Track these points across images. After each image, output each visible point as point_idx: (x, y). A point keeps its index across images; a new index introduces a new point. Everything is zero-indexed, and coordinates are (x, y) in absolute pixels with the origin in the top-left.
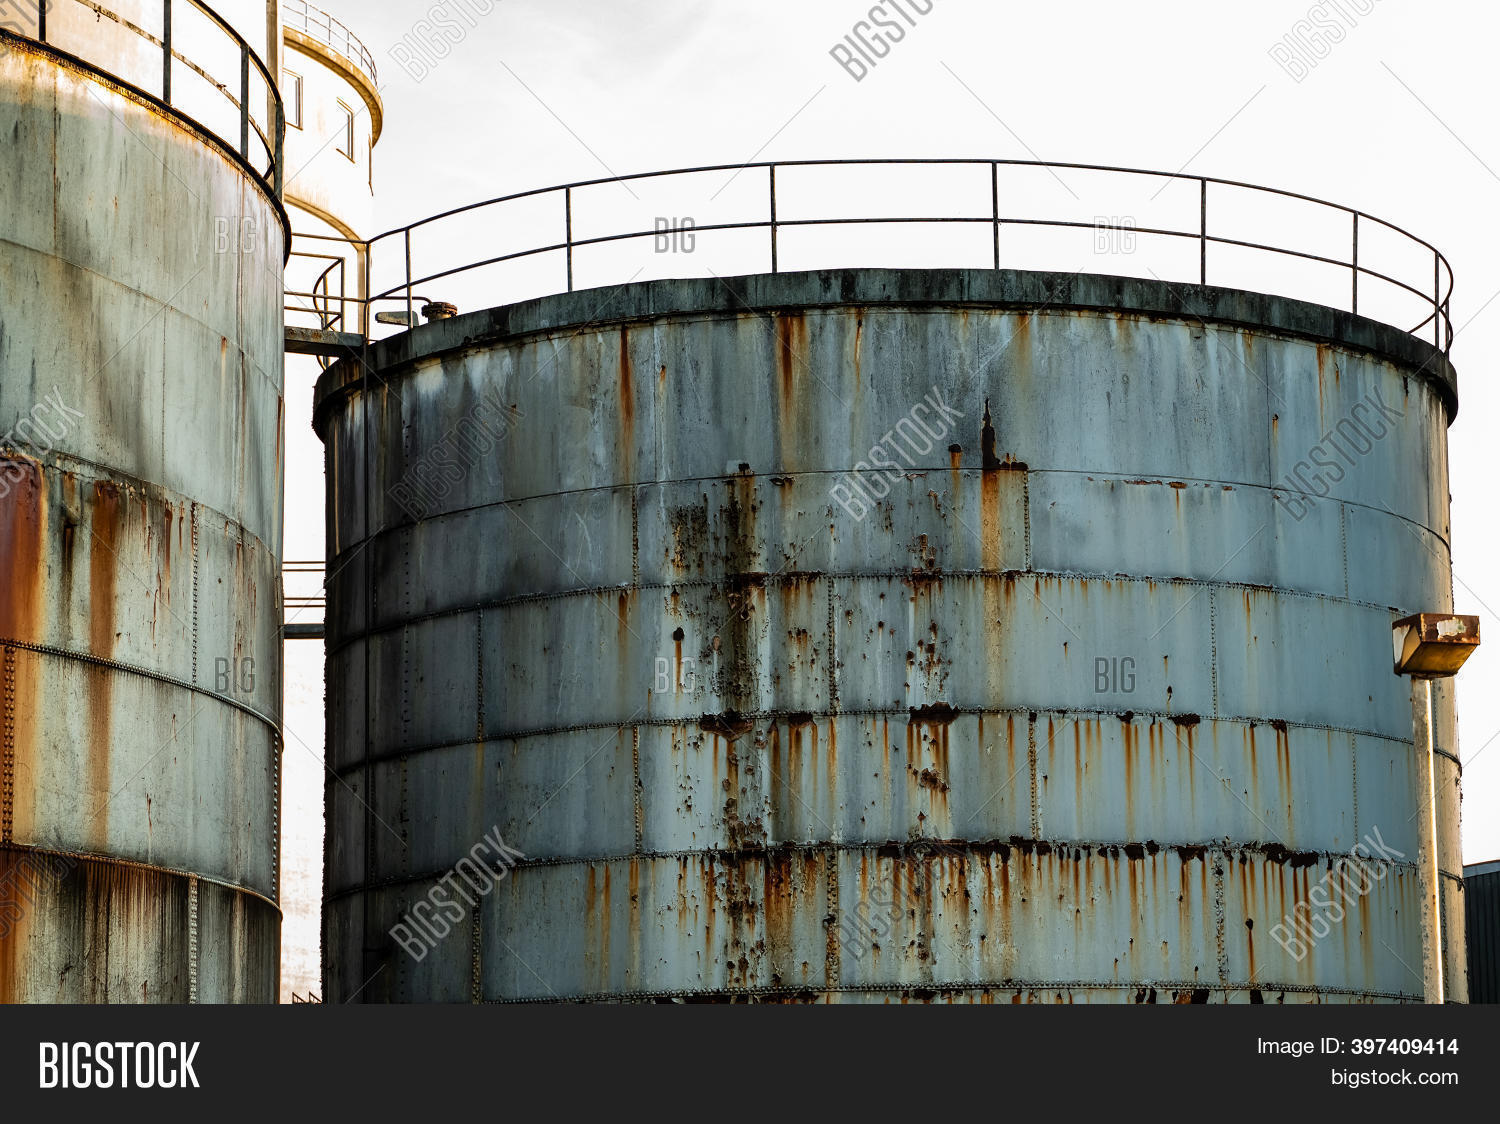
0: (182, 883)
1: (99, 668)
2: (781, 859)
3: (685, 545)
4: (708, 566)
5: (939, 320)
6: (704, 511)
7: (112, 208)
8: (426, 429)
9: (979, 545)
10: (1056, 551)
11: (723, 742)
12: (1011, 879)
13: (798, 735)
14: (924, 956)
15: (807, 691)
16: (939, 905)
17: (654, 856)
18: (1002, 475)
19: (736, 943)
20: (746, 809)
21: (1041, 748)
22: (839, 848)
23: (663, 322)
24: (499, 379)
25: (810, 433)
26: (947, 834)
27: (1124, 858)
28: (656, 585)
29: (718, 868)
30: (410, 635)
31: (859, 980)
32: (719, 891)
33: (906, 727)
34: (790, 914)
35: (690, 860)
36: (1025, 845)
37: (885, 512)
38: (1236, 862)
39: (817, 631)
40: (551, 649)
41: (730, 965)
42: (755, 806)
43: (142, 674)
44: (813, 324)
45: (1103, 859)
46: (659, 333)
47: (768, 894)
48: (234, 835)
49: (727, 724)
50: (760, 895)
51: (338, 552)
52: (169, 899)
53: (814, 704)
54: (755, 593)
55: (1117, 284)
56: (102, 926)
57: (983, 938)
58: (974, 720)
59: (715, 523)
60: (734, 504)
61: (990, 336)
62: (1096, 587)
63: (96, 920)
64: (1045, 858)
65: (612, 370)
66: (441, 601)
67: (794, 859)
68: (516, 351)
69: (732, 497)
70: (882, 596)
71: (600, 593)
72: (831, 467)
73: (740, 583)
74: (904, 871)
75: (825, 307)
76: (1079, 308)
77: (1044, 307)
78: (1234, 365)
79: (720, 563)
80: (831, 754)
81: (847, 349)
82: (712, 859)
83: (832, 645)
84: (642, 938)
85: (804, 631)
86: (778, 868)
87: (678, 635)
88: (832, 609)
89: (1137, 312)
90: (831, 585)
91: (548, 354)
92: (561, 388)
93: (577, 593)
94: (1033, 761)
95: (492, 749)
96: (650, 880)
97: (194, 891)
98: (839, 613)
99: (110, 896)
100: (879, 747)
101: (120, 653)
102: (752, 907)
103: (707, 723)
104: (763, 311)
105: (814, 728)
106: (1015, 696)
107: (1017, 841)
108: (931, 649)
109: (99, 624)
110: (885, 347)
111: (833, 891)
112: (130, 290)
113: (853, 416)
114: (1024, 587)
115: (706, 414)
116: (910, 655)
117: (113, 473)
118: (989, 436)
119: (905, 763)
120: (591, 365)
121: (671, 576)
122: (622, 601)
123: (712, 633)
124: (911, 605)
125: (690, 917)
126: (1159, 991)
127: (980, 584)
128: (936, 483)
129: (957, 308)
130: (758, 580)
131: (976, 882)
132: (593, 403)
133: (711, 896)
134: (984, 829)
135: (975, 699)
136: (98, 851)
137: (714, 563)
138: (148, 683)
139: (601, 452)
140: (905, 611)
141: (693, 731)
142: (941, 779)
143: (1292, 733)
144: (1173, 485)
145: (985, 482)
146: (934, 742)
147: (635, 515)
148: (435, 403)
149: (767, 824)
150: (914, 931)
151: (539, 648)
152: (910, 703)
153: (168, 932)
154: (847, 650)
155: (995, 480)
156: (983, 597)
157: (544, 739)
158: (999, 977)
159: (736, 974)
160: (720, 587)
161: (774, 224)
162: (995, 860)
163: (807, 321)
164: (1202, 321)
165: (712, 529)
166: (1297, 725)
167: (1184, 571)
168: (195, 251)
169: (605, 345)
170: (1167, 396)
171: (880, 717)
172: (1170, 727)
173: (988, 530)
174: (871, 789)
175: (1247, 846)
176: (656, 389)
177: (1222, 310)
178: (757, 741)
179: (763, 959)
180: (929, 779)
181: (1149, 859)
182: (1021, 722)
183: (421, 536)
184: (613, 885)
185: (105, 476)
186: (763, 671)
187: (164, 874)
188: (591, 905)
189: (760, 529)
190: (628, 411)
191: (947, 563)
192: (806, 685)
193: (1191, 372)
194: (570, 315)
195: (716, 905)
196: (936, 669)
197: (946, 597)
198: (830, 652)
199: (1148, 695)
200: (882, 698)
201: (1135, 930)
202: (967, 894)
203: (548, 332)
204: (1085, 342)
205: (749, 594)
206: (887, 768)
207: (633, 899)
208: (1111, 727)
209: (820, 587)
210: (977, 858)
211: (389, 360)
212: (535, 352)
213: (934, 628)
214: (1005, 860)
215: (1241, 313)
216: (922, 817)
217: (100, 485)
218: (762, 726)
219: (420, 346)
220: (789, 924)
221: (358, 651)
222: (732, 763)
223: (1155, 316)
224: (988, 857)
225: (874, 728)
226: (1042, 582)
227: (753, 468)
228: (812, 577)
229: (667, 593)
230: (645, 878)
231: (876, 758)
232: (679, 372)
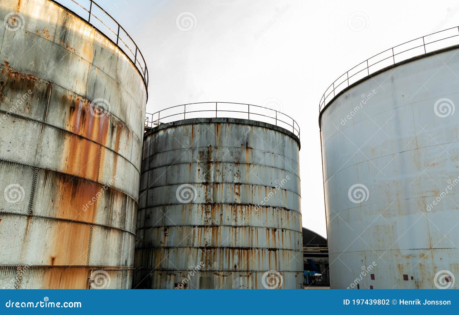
0: (126, 196)
1: (116, 154)
2: (214, 205)
3: (201, 157)
4: (204, 160)
5: (240, 126)
6: (204, 152)
7: (125, 77)
8: (160, 140)
9: (245, 159)
10: (256, 161)
11: (205, 186)
12: (249, 210)
13: (217, 186)
14: (236, 221)
15: (219, 179)
16: (238, 213)
17: (193, 204)
18: (249, 149)
19: (206, 218)
20: (208, 197)
21: (254, 191)
22: (223, 203)
23: (199, 124)
24: (172, 132)
25: (221, 141)
26: (239, 202)
27: (265, 208)
28: (196, 162)
29: (204, 206)
30: (155, 170)
31: (226, 224)
32: (204, 209)
33: (234, 186)
34: (215, 213)
35: (199, 204)
36: (251, 205)
37: (232, 153)
38: (280, 210)
39: (221, 170)
40: (178, 172)
41: (205, 221)
42: (210, 197)
43: (123, 157)
44: (222, 125)
45: (262, 208)
46: (198, 125)
47: (212, 210)
48: (134, 190)
49: (206, 184)
50: (210, 210)
51: (144, 159)
52: (124, 198)
53: (220, 181)
54: (211, 164)
55: (265, 124)
56: (113, 201)
57: (245, 219)
58: (244, 185)
59: (206, 153)
60: (209, 151)
61: (248, 129)
62: (262, 167)
63: (112, 199)
64: (254, 207)
65: (190, 131)
66: (161, 165)
67: (216, 205)
68: (175, 128)
69: (208, 150)
70: (231, 166)
71: (187, 163)
72: (223, 146)
73: (209, 162)
74: (233, 208)
75: (224, 123)
76: (260, 126)
77: (256, 126)
78: (280, 138)
79: (206, 160)
80: (222, 189)
81: (227, 129)
82: (203, 204)
83: (223, 172)
84: (191, 216)
85: (219, 170)
86: (214, 206)
87: (199, 170)
88: (223, 167)
89: (268, 128)
90: (223, 164)
91: (180, 129)
92: (182, 133)
93: (183, 163)
94: (252, 192)
95: (168, 187)
96: (193, 207)
97: (128, 198)
98: (224, 168)
99: (114, 195)
100: (230, 188)
101: (120, 152)
102: (209, 212)
103: (203, 183)
104: (215, 123)
105: (220, 185)
106: (250, 182)
107: (250, 204)
108: (238, 174)
109: (117, 146)
110: (232, 129)
111: (222, 210)
112: (127, 92)
113: (227, 139)
114: (252, 166)
115: (205, 138)
116: (235, 175)
117: (121, 121)
118: (247, 143)
119: (234, 191)
120: (187, 130)
121: (198, 161)
122: (190, 164)
123: (204, 170)
124: (235, 167)
125: (199, 213)
126: (270, 228)
127: (245, 165)
128: (239, 150)
129: (243, 124)
130: (212, 162)
131: (244, 210)
132: (187, 135)
133: (203, 210)
134: (245, 202)
135: (244, 182)
136: (113, 187)
137: (205, 160)
138: (124, 159)
139: (188, 143)
140: (234, 168)
141: (201, 185)
142: (239, 194)
143: (287, 191)
144: (272, 153)
145: (246, 150)
146: (238, 188)
147: (193, 152)
148: (162, 136)
149: (212, 199)
150: (234, 217)
151: (177, 171)
152: (235, 182)
153: (123, 204)
154: (225, 173)
155: (248, 150)
156: (246, 167)
157: (177, 185)
158: (247, 225)
159: (206, 222)
160: (206, 163)
161: (216, 111)
162: (247, 207)
163: (221, 125)
164: (276, 130)
165: (205, 154)
166: (287, 190)
167: (274, 166)
168: (137, 90)
169: (190, 127)
170: (271, 141)
171: (230, 184)
172: (271, 188)
173: (247, 157)
174: (228, 195)
175: (281, 207)
176: (197, 134)
177: (279, 129)
178: (211, 187)
179: (211, 220)
180: (237, 194)
181: (268, 208)
182: (251, 186)
183: (158, 155)
184: (187, 208)
185: (120, 121)
186: (212, 176)
187: (123, 193)
188: (183, 211)
189: (212, 155)
190: (193, 137)
191: (241, 161)
192: (219, 178)
193: (274, 138)
194: (184, 122)
195: (203, 211)
196: (239, 177)
197: (240, 166)
198: (223, 174)
199: (269, 184)
200: (230, 181)
201: (266, 218)
202: (242, 212)
203: (181, 125)
204: (261, 131)
205: (210, 164)
206: (231, 192)
207: (190, 210)
208: (263, 188)
209: (221, 164)
210: (244, 206)
211: (155, 130)
212: (178, 128)
213: (238, 171)
214: (248, 207)
215: (281, 130)
216: (236, 199)
217: (119, 122)
218: (212, 184)
219: (160, 128)
220: (215, 215)
221: (147, 173)
222: (207, 190)
223: (270, 129)
224: (246, 206)
225: (229, 185)
226: (254, 165)
227: (212, 146)
228: (220, 162)
229: (198, 164)
230: (192, 207)
231: (229, 190)
232: (201, 131)
